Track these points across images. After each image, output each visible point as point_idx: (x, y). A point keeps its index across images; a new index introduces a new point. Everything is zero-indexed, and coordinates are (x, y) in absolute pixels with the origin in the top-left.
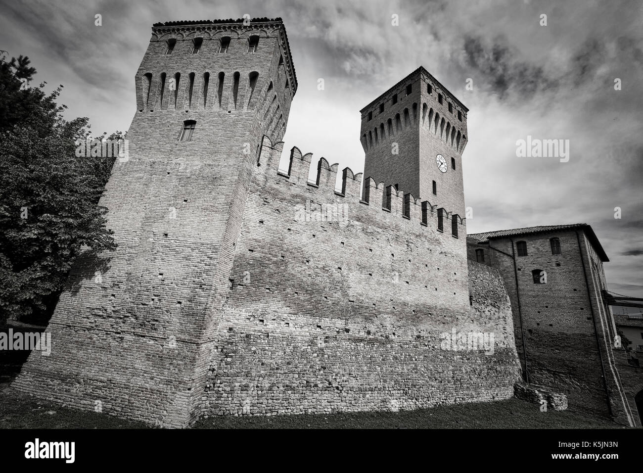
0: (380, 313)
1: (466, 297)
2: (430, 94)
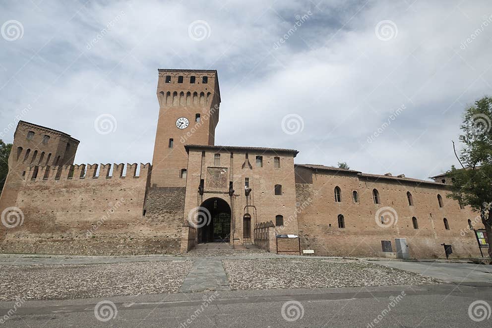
0: (70, 228)
1: (140, 211)
2: (168, 82)
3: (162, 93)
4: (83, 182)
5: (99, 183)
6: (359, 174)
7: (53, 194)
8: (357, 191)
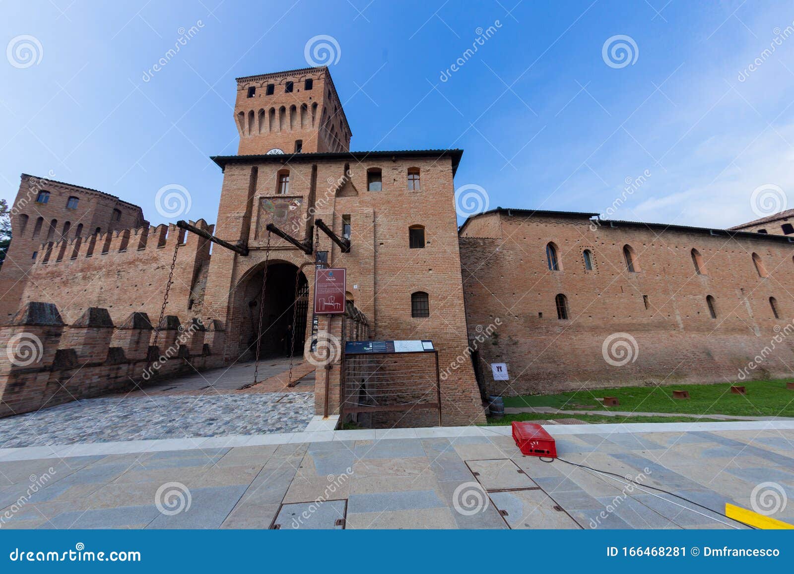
1: (185, 301)
2: (252, 97)
3: (242, 114)
4: (105, 259)
5: (127, 258)
6: (594, 218)
7: (65, 283)
8: (590, 249)
